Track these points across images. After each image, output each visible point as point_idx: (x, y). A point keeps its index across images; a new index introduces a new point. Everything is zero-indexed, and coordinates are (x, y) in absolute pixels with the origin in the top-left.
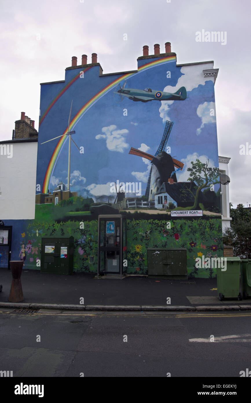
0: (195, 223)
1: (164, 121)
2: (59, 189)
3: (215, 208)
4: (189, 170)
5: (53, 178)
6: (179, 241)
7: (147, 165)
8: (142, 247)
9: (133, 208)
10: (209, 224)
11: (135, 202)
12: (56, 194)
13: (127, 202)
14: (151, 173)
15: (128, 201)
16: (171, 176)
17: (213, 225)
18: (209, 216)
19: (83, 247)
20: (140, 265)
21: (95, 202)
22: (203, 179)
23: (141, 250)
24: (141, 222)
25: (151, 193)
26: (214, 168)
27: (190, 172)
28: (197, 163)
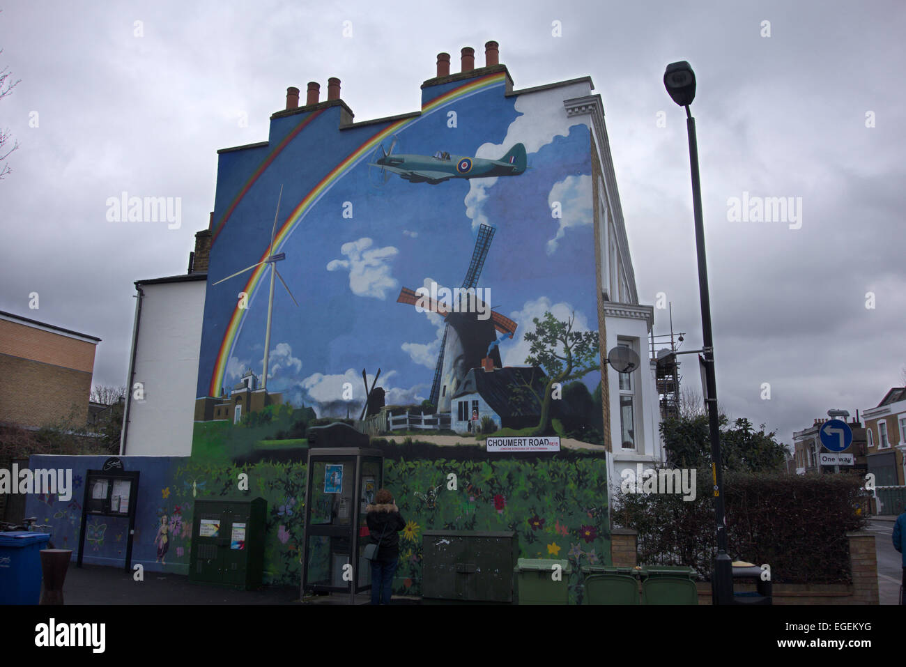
0: (542, 468)
1: (475, 224)
2: (245, 387)
3: (589, 432)
4: (530, 337)
5: (234, 360)
6: (505, 515)
7: (436, 328)
8: (418, 527)
9: (402, 432)
10: (577, 473)
11: (406, 416)
12: (238, 398)
13: (388, 416)
14: (443, 346)
15: (390, 414)
16: (488, 354)
17: (585, 473)
18: (575, 451)
19: (288, 525)
20: (413, 572)
21: (318, 417)
22: (561, 360)
23: (416, 535)
24: (418, 466)
25: (444, 395)
26: (586, 333)
27: (530, 344)
28: (547, 322)
